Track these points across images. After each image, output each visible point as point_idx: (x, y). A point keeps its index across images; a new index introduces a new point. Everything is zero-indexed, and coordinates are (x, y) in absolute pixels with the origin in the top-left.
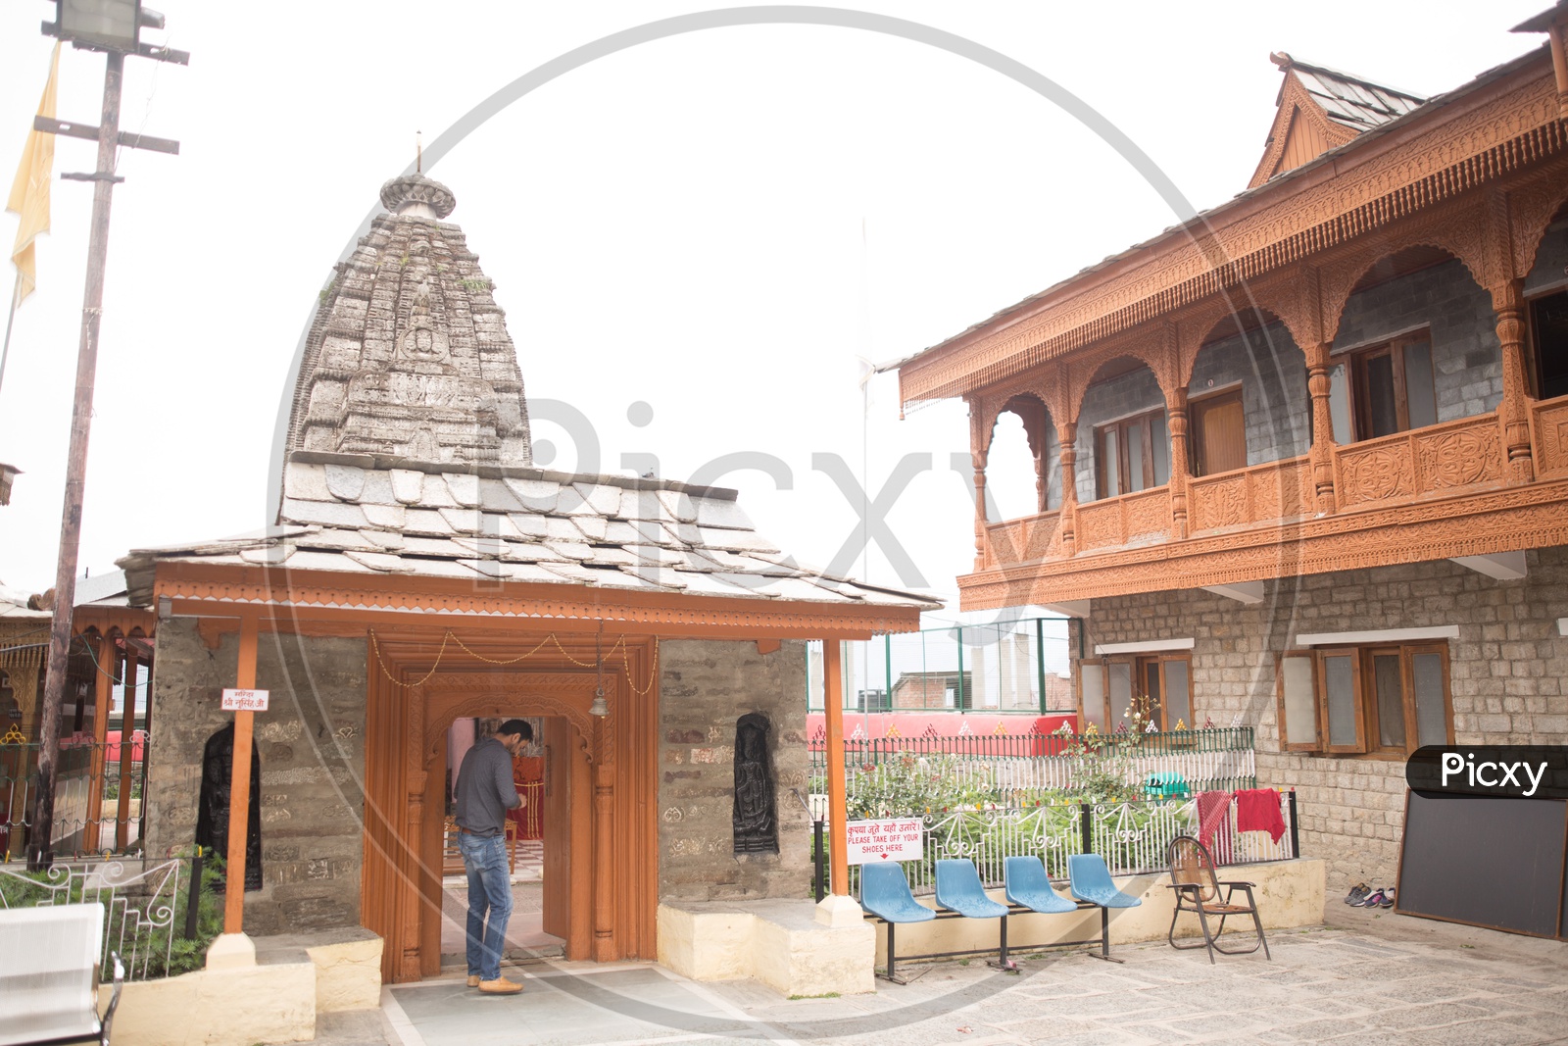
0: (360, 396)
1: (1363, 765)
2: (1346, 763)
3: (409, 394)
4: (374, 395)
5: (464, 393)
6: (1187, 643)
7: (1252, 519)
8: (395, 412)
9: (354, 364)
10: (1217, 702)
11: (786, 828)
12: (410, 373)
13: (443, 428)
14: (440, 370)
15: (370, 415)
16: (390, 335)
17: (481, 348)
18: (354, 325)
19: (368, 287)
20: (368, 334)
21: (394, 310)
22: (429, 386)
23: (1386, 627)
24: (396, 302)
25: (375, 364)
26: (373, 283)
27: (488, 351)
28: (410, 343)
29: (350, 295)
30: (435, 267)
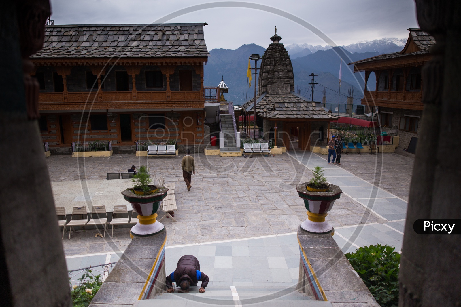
0: (271, 76)
1: (408, 133)
2: (407, 132)
3: (277, 75)
4: (273, 75)
5: (285, 74)
6: (392, 113)
7: (396, 99)
8: (275, 78)
9: (269, 69)
10: (395, 122)
11: (324, 138)
12: (277, 72)
13: (282, 80)
14: (281, 71)
15: (272, 79)
16: (274, 65)
17: (287, 65)
18: (269, 63)
19: (270, 57)
20: (271, 65)
21: (274, 61)
22: (280, 73)
23: (413, 115)
24: (274, 59)
25: (272, 70)
26: (271, 56)
27: (288, 65)
28: (277, 67)
29: (268, 58)
30: (280, 53)
